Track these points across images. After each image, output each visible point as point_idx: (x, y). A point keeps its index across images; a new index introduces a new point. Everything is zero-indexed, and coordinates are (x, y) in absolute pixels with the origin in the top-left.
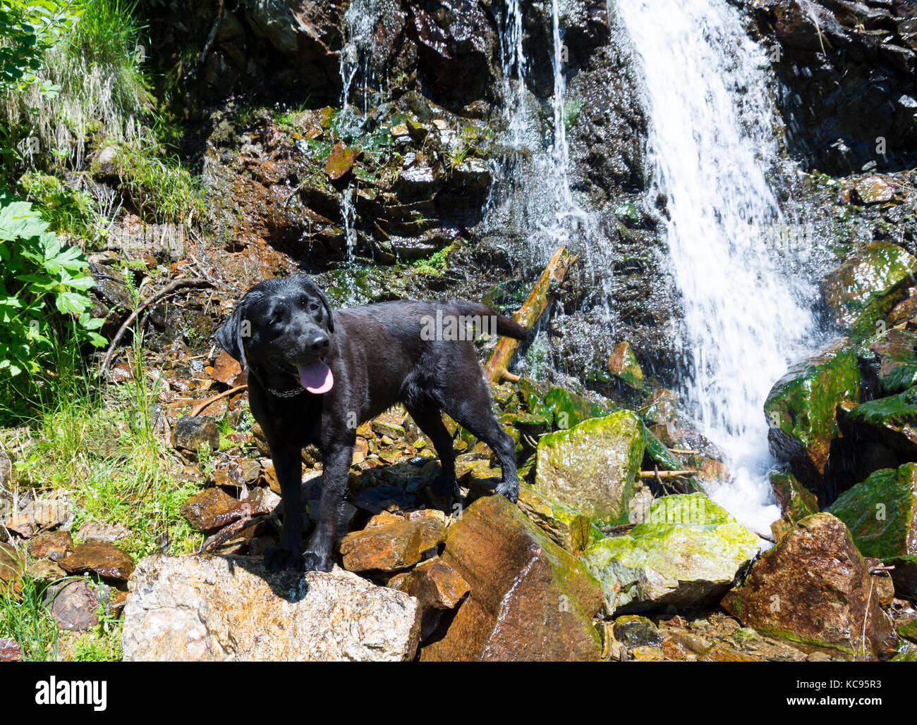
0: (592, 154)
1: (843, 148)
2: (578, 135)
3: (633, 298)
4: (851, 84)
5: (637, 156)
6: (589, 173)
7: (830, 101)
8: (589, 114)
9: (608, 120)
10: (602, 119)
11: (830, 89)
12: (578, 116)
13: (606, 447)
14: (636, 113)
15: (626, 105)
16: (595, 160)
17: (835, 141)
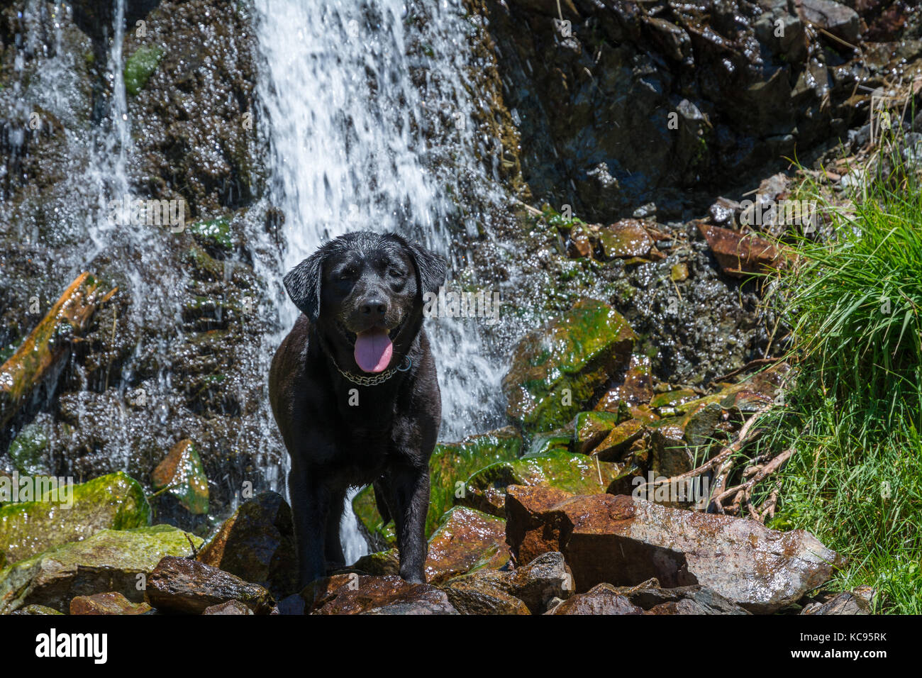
0: (170, 136)
1: (607, 178)
2: (150, 104)
3: (207, 370)
4: (611, 76)
5: (242, 146)
6: (163, 168)
7: (582, 100)
8: (171, 72)
9: (200, 84)
10: (189, 81)
11: (577, 80)
12: (153, 74)
13: (80, 521)
14: (245, 77)
15: (231, 64)
16: (174, 148)
17: (593, 167)
